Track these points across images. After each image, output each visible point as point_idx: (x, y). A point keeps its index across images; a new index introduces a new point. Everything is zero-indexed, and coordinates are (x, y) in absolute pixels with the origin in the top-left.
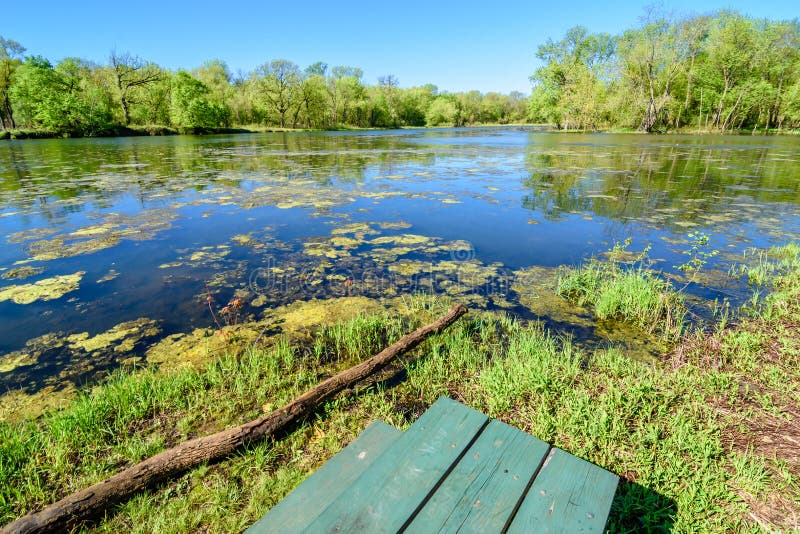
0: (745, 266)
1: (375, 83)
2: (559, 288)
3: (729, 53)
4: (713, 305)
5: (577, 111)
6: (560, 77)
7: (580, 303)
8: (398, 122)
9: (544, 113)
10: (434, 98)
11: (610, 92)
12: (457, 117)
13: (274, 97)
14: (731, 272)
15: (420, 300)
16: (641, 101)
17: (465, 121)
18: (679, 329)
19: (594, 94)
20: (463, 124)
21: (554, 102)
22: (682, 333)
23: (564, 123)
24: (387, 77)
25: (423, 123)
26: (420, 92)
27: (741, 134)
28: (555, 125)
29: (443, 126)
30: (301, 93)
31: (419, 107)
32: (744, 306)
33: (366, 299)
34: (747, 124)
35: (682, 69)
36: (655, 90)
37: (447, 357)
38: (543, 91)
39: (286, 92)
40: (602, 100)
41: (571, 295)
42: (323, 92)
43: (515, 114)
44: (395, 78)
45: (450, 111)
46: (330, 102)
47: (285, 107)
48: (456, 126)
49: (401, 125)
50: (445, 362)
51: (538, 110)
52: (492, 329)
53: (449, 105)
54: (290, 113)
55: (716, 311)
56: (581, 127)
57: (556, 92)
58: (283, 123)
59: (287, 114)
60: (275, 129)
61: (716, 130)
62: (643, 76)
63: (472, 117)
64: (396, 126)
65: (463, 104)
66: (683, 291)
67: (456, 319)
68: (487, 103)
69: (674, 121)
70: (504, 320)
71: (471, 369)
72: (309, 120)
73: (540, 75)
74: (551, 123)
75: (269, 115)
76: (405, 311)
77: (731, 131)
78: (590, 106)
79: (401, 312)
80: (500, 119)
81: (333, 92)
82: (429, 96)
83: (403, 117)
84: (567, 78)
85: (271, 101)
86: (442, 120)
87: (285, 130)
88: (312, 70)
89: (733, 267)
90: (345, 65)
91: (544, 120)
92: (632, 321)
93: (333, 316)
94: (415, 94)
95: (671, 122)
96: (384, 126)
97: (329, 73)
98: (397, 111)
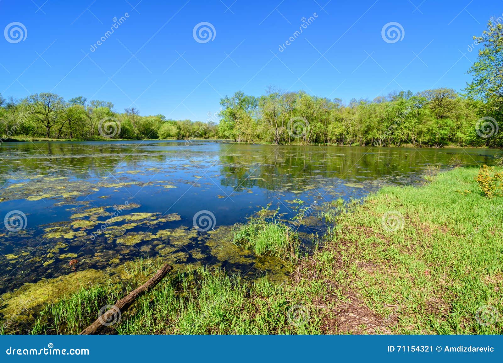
0: (323, 212)
1: (123, 112)
2: (234, 240)
3: (305, 110)
4: (312, 236)
5: (243, 133)
6: (233, 115)
7: (247, 247)
8: (139, 136)
9: (227, 133)
10: (164, 123)
11: (257, 124)
12: (179, 134)
13: (41, 117)
14: (318, 217)
15: (138, 264)
16: (272, 129)
17: (183, 136)
18: (297, 254)
19: (250, 125)
20: (182, 138)
21: (231, 128)
22: (299, 257)
23: (238, 139)
24: (131, 109)
25: (157, 137)
26: (154, 119)
27: (315, 145)
28: (234, 140)
29: (169, 139)
30: (65, 115)
31: (153, 127)
32: (325, 235)
33: (93, 271)
34: (317, 141)
35: (287, 116)
36: (278, 125)
37: (154, 310)
38: (225, 122)
39: (51, 114)
40: (254, 128)
41: (241, 243)
42: (83, 116)
43: (212, 134)
44: (136, 110)
45: (174, 131)
46: (89, 122)
47: (51, 124)
48: (178, 139)
49: (142, 138)
50: (153, 314)
51: (224, 132)
52: (191, 278)
53: (173, 127)
54: (55, 128)
55: (313, 240)
56: (246, 141)
57: (232, 123)
58: (49, 135)
59: (52, 129)
60: (41, 139)
61: (305, 144)
62: (272, 117)
63: (188, 134)
64: (138, 138)
65: (182, 127)
66: (298, 231)
67: (163, 277)
68: (196, 127)
69: (288, 139)
70: (200, 269)
71: (172, 317)
72: (71, 133)
73: (222, 114)
74: (231, 139)
75: (35, 129)
76: (127, 275)
77: (311, 144)
78: (249, 131)
79: (123, 277)
80: (204, 136)
81: (91, 116)
82: (160, 121)
83: (143, 133)
84: (237, 116)
85: (38, 120)
86: (169, 135)
87: (50, 139)
88: (74, 101)
89: (318, 213)
90: (100, 100)
91: (228, 137)
92: (275, 254)
93: (59, 292)
94: (151, 119)
95: (286, 139)
96: (130, 138)
97: (87, 104)
98: (139, 130)
